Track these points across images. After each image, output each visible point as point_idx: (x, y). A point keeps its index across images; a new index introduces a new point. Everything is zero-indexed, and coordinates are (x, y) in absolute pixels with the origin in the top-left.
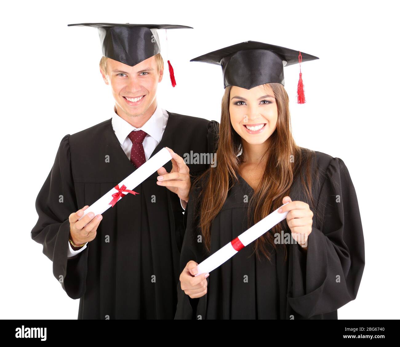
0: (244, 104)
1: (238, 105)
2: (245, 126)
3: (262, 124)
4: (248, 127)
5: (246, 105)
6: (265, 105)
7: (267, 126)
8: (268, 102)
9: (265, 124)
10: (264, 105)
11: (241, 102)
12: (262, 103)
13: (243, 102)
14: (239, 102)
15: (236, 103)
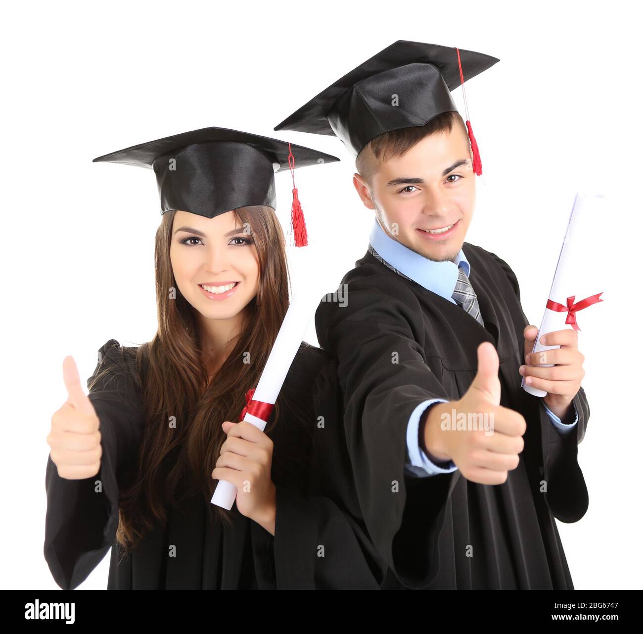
0: (200, 242)
1: (187, 244)
2: (201, 286)
3: (232, 283)
4: (205, 287)
5: (203, 244)
6: (240, 248)
7: (239, 286)
8: (244, 242)
9: (237, 283)
10: (237, 247)
11: (194, 239)
12: (233, 242)
13: (199, 239)
14: (191, 239)
15: (184, 241)
